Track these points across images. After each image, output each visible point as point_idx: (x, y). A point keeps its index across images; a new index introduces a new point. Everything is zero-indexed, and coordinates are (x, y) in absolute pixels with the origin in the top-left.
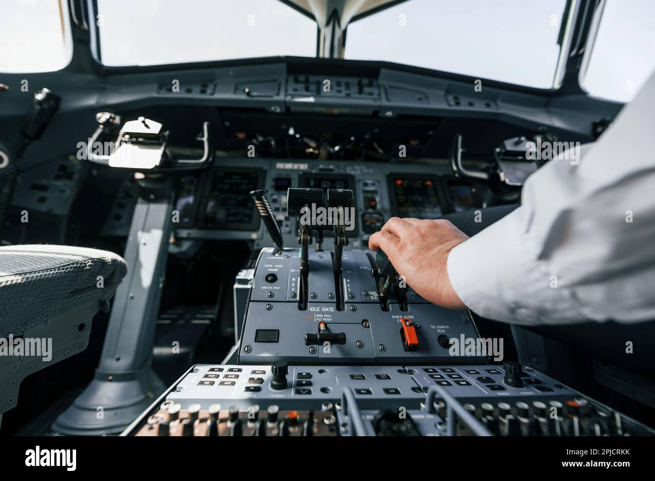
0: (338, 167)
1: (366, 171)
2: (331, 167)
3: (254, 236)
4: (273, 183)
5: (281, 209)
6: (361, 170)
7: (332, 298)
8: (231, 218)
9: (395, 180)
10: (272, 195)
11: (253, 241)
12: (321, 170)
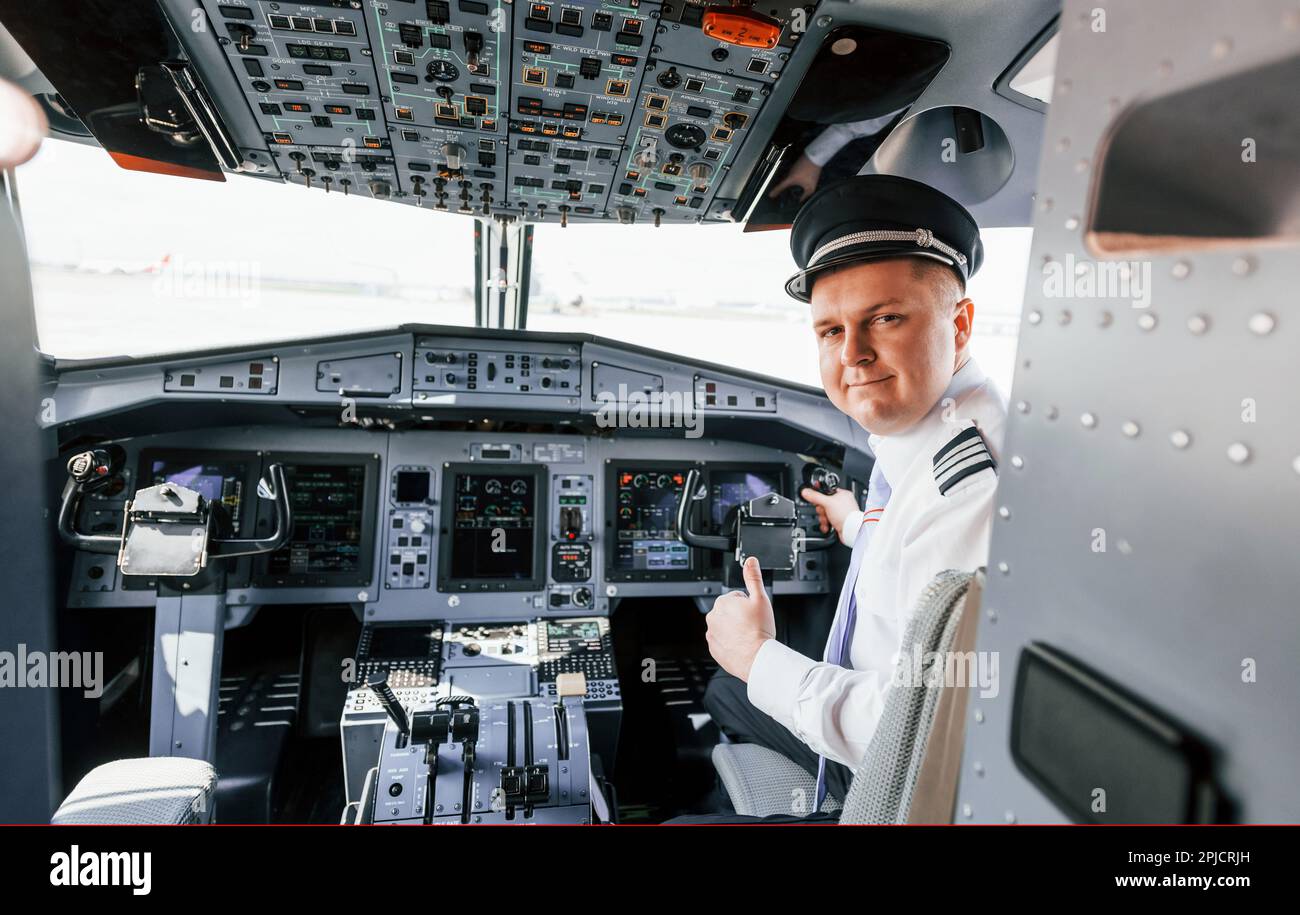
0: (519, 447)
1: (569, 454)
2: (506, 447)
3: (363, 596)
4: (395, 487)
5: (410, 541)
6: (561, 451)
7: (459, 808)
8: (319, 563)
9: (620, 473)
10: (392, 513)
11: (362, 605)
12: (486, 453)
